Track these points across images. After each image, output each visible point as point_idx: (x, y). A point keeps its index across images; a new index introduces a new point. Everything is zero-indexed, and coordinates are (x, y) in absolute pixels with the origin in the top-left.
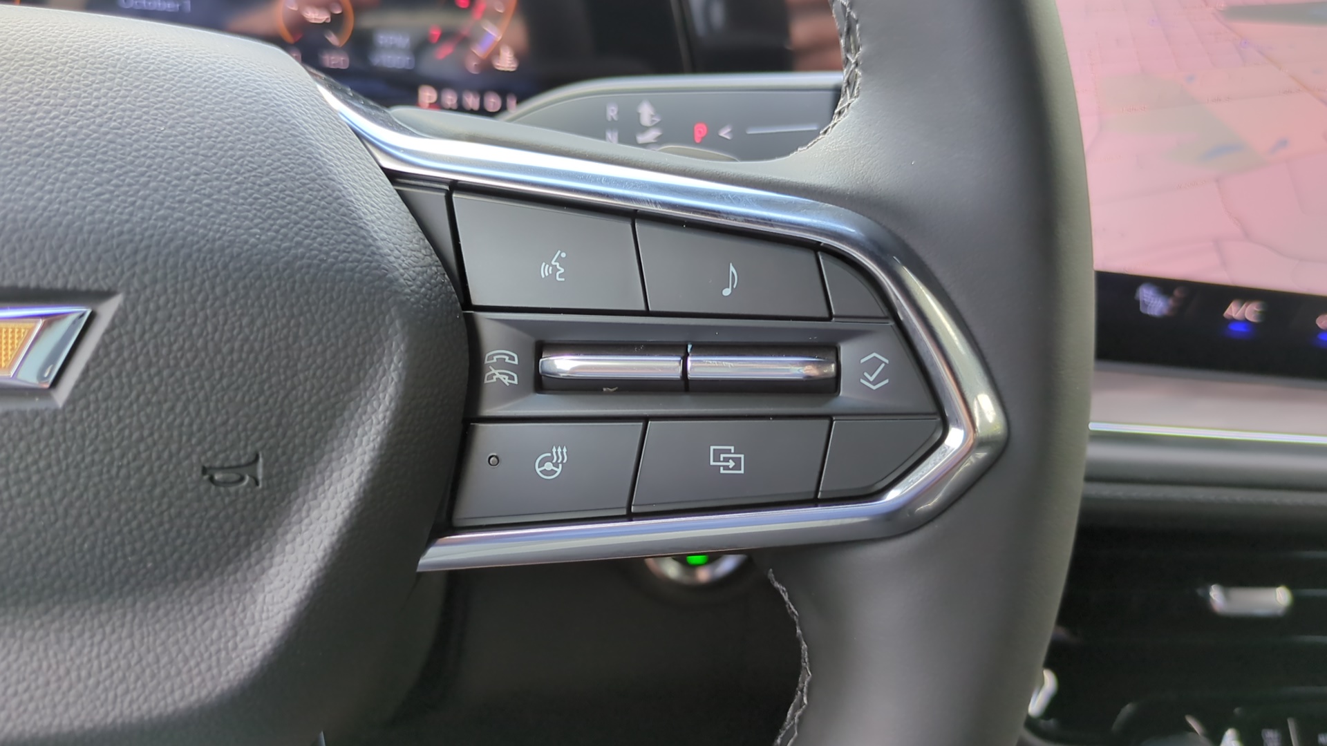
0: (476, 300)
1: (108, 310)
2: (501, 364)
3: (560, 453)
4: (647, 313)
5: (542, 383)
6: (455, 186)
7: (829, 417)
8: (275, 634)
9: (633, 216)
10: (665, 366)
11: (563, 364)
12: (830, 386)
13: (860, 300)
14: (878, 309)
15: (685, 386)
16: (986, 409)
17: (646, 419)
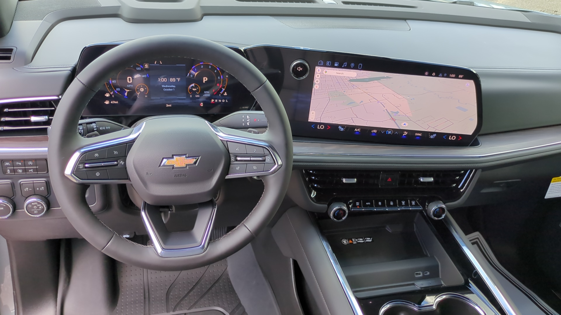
0: (230, 152)
1: (200, 157)
2: (233, 159)
3: (239, 167)
4: (247, 154)
5: (237, 160)
6: (227, 141)
7: (265, 163)
8: (212, 188)
9: (245, 144)
10: (249, 159)
11: (239, 159)
12: (265, 160)
13: (267, 152)
14: (269, 153)
15: (251, 161)
16: (280, 162)
17: (247, 164)
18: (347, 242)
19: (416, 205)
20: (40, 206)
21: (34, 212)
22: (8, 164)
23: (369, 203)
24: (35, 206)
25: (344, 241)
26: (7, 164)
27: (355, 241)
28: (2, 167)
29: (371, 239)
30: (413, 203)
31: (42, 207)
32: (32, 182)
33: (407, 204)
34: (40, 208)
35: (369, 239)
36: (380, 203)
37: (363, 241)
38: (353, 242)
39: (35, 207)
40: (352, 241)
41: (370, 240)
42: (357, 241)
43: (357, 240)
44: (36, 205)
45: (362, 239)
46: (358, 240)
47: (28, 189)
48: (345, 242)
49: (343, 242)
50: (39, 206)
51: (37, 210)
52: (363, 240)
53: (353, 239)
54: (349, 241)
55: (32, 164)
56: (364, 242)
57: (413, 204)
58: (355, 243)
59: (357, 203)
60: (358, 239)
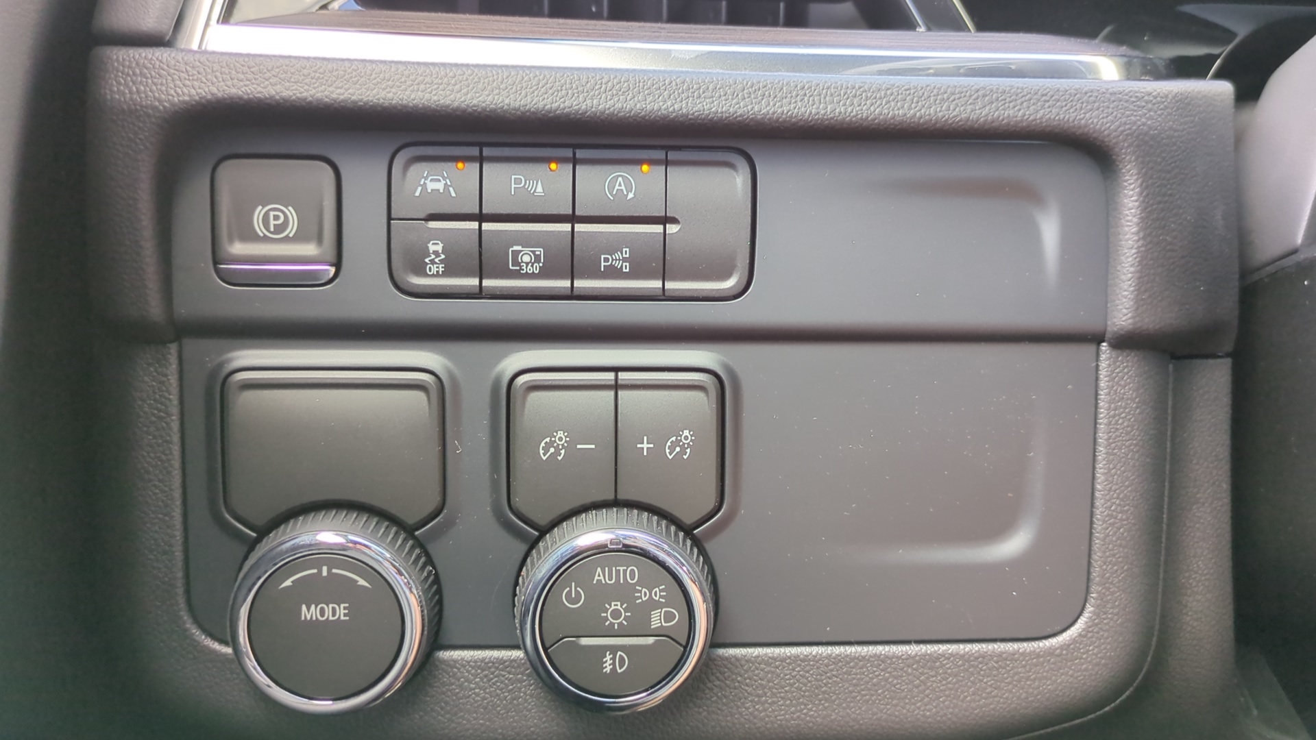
20: (658, 605)
21: (601, 664)
22: (440, 186)
24: (616, 605)
26: (431, 186)
28: (390, 218)
31: (668, 617)
32: (610, 376)
34: (657, 620)
39: (616, 614)
44: (623, 592)
47: (570, 447)
50: (652, 605)
51: (622, 648)
55: (631, 196)
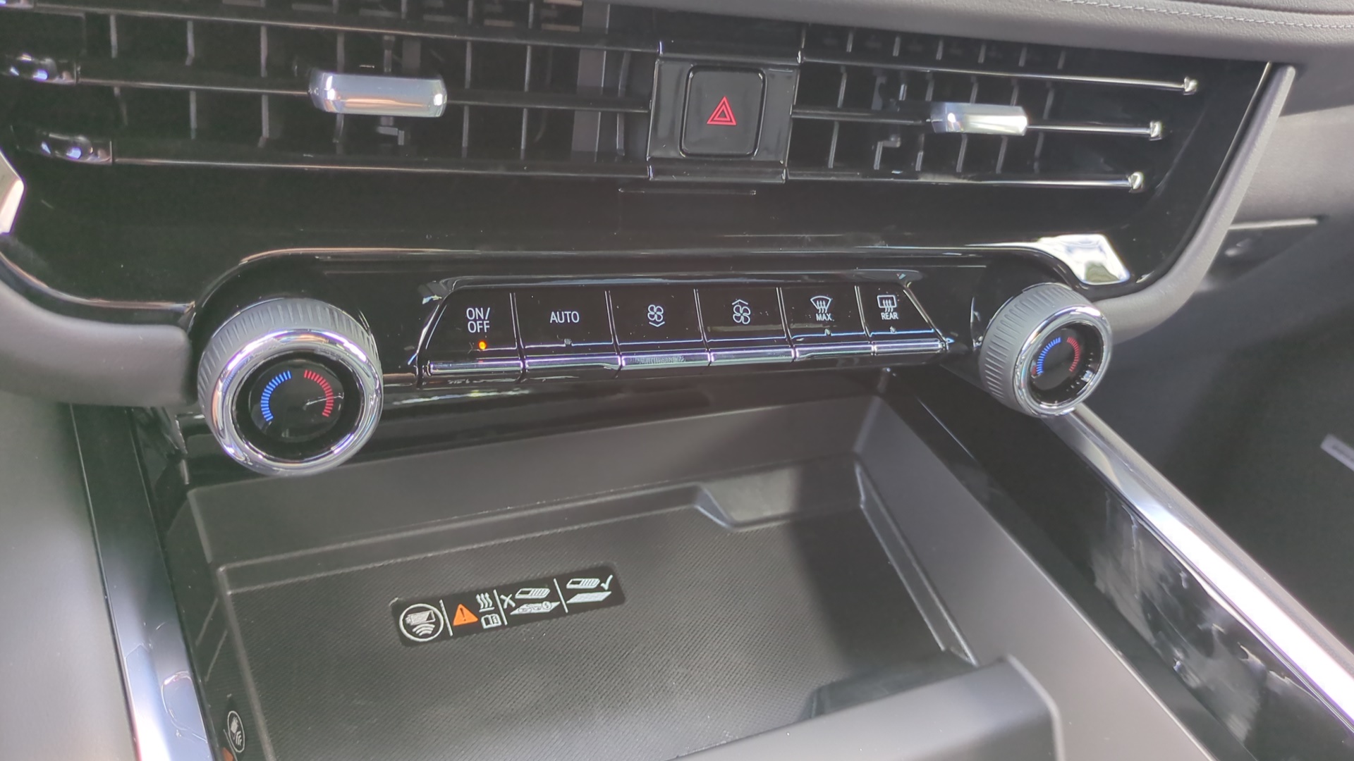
18: (437, 623)
19: (908, 319)
23: (573, 316)
25: (413, 619)
27: (497, 611)
29: (606, 586)
30: (889, 310)
33: (844, 319)
35: (594, 582)
36: (656, 314)
37: (555, 604)
38: (479, 615)
40: (474, 608)
41: (599, 589)
42: (510, 608)
43: (508, 600)
45: (545, 592)
46: (520, 603)
48: (421, 622)
49: (409, 628)
52: (552, 597)
53: (484, 600)
54: (452, 617)
56: (558, 612)
57: (884, 316)
58: (495, 621)
59: (477, 312)
60: (518, 596)
